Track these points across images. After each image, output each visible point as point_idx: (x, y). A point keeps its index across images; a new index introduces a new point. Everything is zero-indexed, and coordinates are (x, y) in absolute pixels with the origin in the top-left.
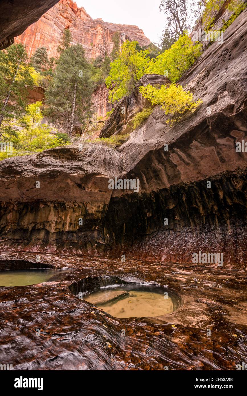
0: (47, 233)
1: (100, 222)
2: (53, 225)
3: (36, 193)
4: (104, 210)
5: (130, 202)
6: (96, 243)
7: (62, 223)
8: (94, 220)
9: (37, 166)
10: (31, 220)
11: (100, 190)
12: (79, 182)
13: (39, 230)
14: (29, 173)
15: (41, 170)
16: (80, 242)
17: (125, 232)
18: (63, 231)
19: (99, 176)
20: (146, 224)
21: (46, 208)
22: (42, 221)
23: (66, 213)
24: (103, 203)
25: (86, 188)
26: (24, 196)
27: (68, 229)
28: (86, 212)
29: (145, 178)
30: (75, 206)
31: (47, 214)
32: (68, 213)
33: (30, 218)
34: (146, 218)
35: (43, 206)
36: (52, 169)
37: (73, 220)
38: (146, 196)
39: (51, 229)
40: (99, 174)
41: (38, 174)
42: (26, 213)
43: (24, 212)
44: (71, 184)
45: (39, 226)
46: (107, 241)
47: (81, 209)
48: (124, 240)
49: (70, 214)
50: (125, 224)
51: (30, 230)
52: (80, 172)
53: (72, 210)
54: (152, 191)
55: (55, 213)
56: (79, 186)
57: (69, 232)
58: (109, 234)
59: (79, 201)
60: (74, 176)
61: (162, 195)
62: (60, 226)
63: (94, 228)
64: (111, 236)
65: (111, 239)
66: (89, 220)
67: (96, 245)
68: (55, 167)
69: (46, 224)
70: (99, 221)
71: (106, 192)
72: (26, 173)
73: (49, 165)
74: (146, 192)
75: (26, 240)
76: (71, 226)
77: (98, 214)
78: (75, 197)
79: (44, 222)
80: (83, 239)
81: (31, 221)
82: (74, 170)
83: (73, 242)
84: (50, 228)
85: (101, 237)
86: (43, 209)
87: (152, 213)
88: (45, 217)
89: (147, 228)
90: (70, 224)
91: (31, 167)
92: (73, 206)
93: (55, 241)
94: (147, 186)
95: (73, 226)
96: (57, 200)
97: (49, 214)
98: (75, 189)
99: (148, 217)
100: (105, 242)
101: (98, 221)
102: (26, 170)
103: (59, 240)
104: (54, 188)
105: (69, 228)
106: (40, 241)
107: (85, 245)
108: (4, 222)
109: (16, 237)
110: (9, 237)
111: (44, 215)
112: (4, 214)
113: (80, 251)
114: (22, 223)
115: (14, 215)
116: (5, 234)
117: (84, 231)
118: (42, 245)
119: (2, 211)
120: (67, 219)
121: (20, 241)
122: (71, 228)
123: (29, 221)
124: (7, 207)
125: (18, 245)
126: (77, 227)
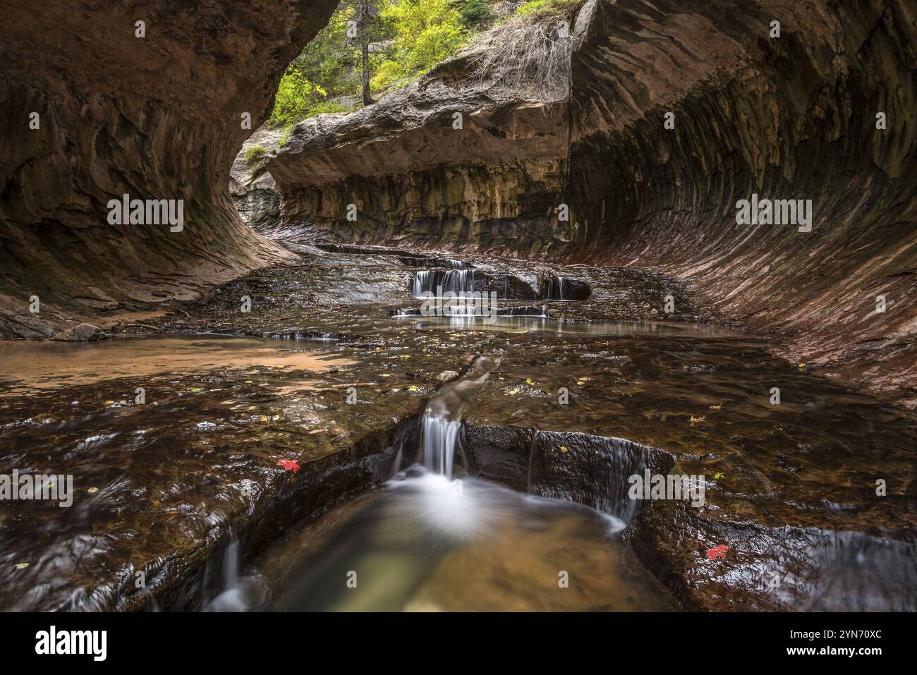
0: (467, 222)
1: (560, 199)
2: (475, 208)
3: (432, 155)
4: (562, 172)
5: (599, 151)
6: (553, 240)
7: (489, 203)
8: (547, 194)
9: (421, 106)
11: (539, 132)
12: (490, 125)
13: (454, 219)
14: (412, 123)
15: (427, 113)
16: (523, 238)
17: (605, 219)
18: (492, 219)
19: (522, 108)
20: (638, 199)
21: (456, 179)
22: (457, 202)
23: (491, 186)
24: (556, 157)
25: (508, 133)
26: (418, 161)
27: (500, 215)
28: (527, 180)
29: (603, 101)
30: (503, 169)
31: (461, 190)
32: (495, 185)
33: (437, 199)
34: (636, 186)
35: (451, 174)
36: (442, 108)
37: (507, 196)
38: (620, 137)
39: (472, 215)
40: (521, 102)
41: (423, 122)
42: (429, 190)
43: (426, 189)
44: (478, 131)
45: (453, 212)
46: (574, 237)
47: (515, 174)
48: (600, 234)
49: (498, 186)
50: (603, 201)
51: (440, 219)
52: (486, 106)
53: (500, 178)
54: (625, 125)
55: (473, 186)
56: (494, 132)
57: (502, 220)
58: (578, 222)
59: (506, 158)
60: (476, 116)
61: (645, 134)
62: (486, 210)
63: (550, 211)
64: (582, 227)
65: (580, 233)
66: (538, 195)
67: (550, 244)
68: (445, 105)
69: (462, 207)
70: (557, 197)
71: (552, 135)
72: (407, 122)
73: (437, 102)
74: (616, 129)
75: (435, 234)
76: (506, 209)
77: (551, 181)
78: (496, 153)
79: (458, 204)
80: (529, 233)
81: (439, 203)
82: (476, 105)
83: (509, 238)
84: (470, 214)
85: (564, 229)
86: (452, 181)
87: (643, 174)
88: (459, 194)
89: (639, 207)
90: (503, 205)
91: (412, 111)
92: (501, 171)
93: (479, 237)
94: (613, 117)
95: (508, 210)
96: (470, 161)
97: (464, 190)
98: (489, 139)
99: (638, 183)
100: (570, 239)
102: (406, 118)
103: (485, 235)
104: (455, 142)
105: (502, 214)
106: (455, 236)
107: (531, 244)
108: (404, 207)
109: (423, 231)
110: (413, 230)
111: (456, 192)
112: (401, 194)
113: (515, 254)
114: (428, 207)
115: (414, 193)
116: (408, 226)
117: (531, 219)
118: (458, 243)
119: (396, 189)
120: (495, 195)
121: (428, 237)
122: (506, 214)
123: (436, 205)
124: (402, 183)
125: (425, 243)
126: (517, 211)
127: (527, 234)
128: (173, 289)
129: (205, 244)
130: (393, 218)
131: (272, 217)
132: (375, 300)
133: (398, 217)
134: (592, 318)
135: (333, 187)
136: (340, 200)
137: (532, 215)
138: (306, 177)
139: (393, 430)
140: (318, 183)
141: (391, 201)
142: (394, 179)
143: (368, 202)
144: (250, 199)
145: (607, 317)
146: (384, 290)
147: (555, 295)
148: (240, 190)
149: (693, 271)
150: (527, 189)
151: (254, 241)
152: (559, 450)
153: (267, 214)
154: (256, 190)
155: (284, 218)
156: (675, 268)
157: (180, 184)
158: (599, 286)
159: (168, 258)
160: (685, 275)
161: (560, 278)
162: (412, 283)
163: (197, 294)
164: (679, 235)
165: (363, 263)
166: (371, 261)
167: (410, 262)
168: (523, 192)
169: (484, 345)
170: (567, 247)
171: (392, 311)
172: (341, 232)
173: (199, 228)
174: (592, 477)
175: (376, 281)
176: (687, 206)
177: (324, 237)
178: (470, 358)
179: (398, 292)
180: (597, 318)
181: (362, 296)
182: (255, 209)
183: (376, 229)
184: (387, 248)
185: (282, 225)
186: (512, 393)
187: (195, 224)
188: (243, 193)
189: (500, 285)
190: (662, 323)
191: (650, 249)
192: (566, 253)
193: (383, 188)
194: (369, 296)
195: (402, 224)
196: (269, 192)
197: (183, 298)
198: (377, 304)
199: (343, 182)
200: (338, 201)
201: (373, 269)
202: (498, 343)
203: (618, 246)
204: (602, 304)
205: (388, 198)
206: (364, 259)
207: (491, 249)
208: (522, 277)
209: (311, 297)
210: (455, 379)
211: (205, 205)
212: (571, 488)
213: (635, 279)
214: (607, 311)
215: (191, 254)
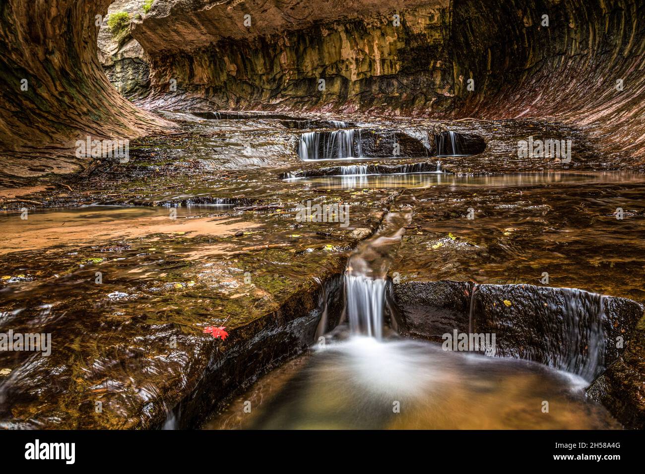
0: (345, 82)
1: (443, 51)
2: (353, 67)
3: (307, 12)
4: (444, 22)
6: (437, 95)
7: (368, 60)
8: (428, 47)
10: (315, 62)
13: (332, 79)
16: (405, 95)
17: (491, 70)
18: (371, 77)
20: (527, 46)
21: (332, 36)
22: (334, 61)
23: (369, 42)
24: (438, 7)
26: (291, 20)
27: (380, 72)
28: (407, 34)
30: (381, 23)
31: (337, 47)
32: (373, 41)
33: (314, 59)
34: (524, 31)
35: (327, 32)
37: (386, 51)
39: (351, 74)
42: (305, 50)
43: (302, 48)
45: (331, 72)
46: (459, 92)
47: (394, 28)
48: (487, 86)
49: (377, 42)
50: (489, 50)
51: (318, 80)
53: (378, 33)
55: (351, 43)
57: (383, 77)
58: (463, 75)
62: (365, 68)
63: (432, 64)
64: (466, 80)
66: (419, 49)
67: (433, 99)
69: (340, 66)
70: (440, 50)
75: (313, 96)
76: (385, 65)
77: (433, 33)
79: (335, 63)
80: (411, 89)
81: (316, 64)
83: (391, 95)
84: (348, 72)
85: (447, 83)
86: (328, 39)
88: (336, 52)
89: (529, 55)
90: (383, 61)
92: (379, 25)
93: (359, 96)
95: (388, 66)
96: (346, 17)
97: (341, 47)
99: (526, 29)
100: (454, 93)
101: (437, 48)
103: (366, 94)
105: (382, 71)
106: (334, 97)
107: (413, 101)
108: (279, 69)
109: (300, 93)
110: (290, 93)
111: (333, 50)
112: (275, 56)
113: (398, 112)
114: (304, 68)
115: (289, 55)
116: (285, 89)
117: (413, 74)
118: (337, 104)
119: (271, 51)
120: (374, 52)
121: (306, 99)
122: (386, 70)
123: (313, 64)
124: (276, 44)
125: (303, 106)
126: (398, 67)
127: (409, 91)
128: (51, 163)
129: (79, 115)
130: (269, 82)
131: (143, 87)
132: (262, 165)
133: (274, 79)
134: (492, 171)
135: (204, 52)
136: (212, 66)
137: (413, 70)
138: (176, 43)
139: (317, 290)
140: (188, 48)
141: (265, 64)
142: (267, 40)
143: (242, 66)
144: (118, 69)
145: (507, 169)
146: (270, 154)
147: (447, 150)
148: (107, 60)
149: (595, 117)
150: (407, 42)
151: (129, 110)
152: (501, 303)
153: (137, 84)
154: (123, 59)
155: (155, 88)
156: (574, 116)
157: (47, 52)
158: (494, 138)
159: (41, 131)
160: (585, 122)
161: (452, 133)
162: (298, 145)
163: (77, 167)
164: (574, 81)
165: (244, 128)
166: (251, 126)
167: (292, 125)
168: (404, 46)
169: (390, 201)
170: (452, 102)
171: (282, 175)
172: (215, 99)
173: (72, 98)
174: (541, 332)
175: (261, 145)
176: (582, 49)
177: (199, 105)
178: (379, 215)
179: (284, 156)
180: (496, 170)
181: (248, 161)
182: (124, 79)
183: (252, 94)
184: (265, 113)
185: (154, 95)
186: (435, 247)
187: (67, 94)
188: (110, 63)
189: (389, 143)
190: (567, 172)
191: (541, 99)
192: (450, 109)
193: (256, 52)
194: (256, 161)
195: (278, 87)
196: (138, 61)
197: (62, 172)
198: (264, 168)
199: (214, 46)
200: (210, 66)
201: (257, 134)
202: (402, 199)
203: (506, 97)
204: (500, 156)
205: (262, 61)
206: (245, 124)
207: (373, 108)
208: (411, 133)
209: (196, 165)
210: (369, 236)
211: (75, 74)
212: (518, 344)
213: (531, 129)
214: (506, 164)
215: (66, 126)
